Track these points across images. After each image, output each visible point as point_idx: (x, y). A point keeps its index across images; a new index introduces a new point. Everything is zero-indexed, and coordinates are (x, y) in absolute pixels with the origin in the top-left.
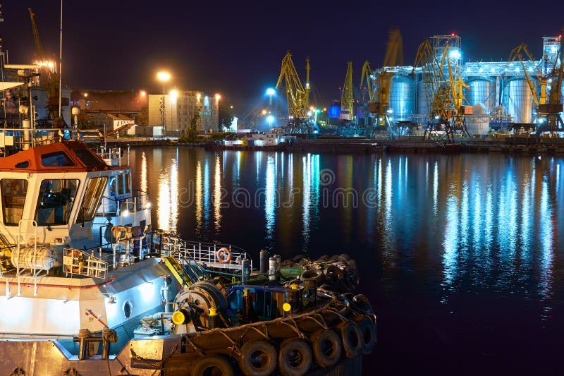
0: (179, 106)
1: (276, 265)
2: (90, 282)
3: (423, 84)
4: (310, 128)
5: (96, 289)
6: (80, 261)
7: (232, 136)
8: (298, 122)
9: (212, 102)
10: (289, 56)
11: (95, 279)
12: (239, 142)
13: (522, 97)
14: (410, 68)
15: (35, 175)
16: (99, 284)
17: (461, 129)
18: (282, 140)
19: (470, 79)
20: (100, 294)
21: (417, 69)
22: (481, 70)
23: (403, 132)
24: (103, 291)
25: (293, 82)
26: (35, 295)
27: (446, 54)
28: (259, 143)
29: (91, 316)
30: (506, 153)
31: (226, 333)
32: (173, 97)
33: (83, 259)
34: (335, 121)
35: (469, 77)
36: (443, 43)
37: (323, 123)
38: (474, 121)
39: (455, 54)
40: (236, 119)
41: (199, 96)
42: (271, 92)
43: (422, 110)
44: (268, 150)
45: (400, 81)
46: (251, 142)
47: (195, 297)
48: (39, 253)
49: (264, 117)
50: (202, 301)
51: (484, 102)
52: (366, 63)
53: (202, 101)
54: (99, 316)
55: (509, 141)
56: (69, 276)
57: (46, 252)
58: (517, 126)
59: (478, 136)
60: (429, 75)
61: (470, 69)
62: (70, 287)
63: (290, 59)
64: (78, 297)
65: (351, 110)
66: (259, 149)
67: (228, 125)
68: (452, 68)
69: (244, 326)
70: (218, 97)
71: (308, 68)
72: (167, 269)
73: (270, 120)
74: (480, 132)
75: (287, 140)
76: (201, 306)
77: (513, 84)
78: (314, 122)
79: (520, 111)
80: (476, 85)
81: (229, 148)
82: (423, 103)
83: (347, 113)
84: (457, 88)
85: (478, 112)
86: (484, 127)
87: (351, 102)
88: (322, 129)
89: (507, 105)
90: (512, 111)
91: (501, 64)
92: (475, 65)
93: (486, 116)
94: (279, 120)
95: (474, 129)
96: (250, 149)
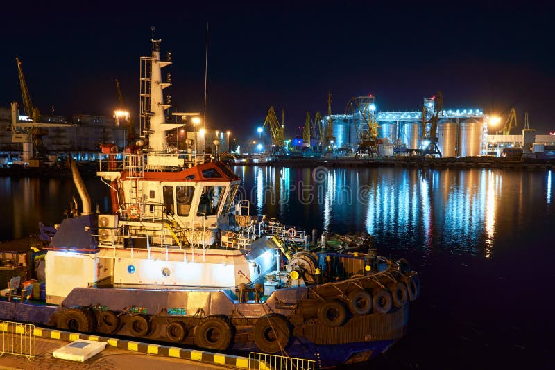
0: (206, 139)
1: (325, 239)
2: (238, 252)
3: (353, 125)
4: (284, 152)
5: (243, 257)
6: (233, 239)
7: (239, 157)
8: (277, 148)
9: (225, 136)
10: (272, 108)
11: (241, 251)
12: (244, 161)
13: (412, 133)
14: (344, 116)
15: (199, 184)
16: (244, 253)
17: (376, 152)
18: (270, 159)
19: (381, 123)
20: (246, 261)
21: (348, 116)
22: (387, 117)
23: (343, 154)
24: (247, 258)
25: (273, 124)
26: (204, 261)
27: (367, 107)
28: (256, 161)
29: (241, 274)
30: (404, 166)
31: (336, 285)
32: (202, 133)
33: (236, 238)
34: (298, 147)
35: (380, 122)
36: (365, 101)
37: (292, 149)
38: (383, 148)
39: (372, 108)
40: (239, 147)
41: (217, 133)
42: (260, 130)
43: (352, 140)
44: (262, 165)
45: (339, 123)
46: (251, 161)
47: (302, 261)
48: (207, 234)
49: (255, 145)
50: (306, 264)
51: (389, 136)
52: (318, 113)
53: (219, 135)
54: (246, 275)
55: (406, 159)
56: (225, 249)
57: (211, 233)
58: (411, 151)
59: (387, 156)
60: (356, 120)
61: (381, 117)
62: (227, 256)
63: (273, 110)
64: (233, 262)
65: (309, 141)
66: (256, 164)
67: (234, 150)
68: (370, 116)
69: (346, 281)
70: (229, 133)
71: (283, 116)
72: (274, 243)
73: (260, 147)
74: (387, 154)
75: (273, 159)
76: (305, 267)
77: (406, 125)
78: (286, 148)
79: (411, 142)
80: (384, 126)
81: (237, 164)
82: (353, 137)
83: (307, 142)
84: (374, 128)
85: (386, 143)
86: (390, 152)
87: (309, 136)
88: (291, 152)
89: (403, 138)
90: (406, 142)
91: (399, 113)
92: (384, 114)
93: (391, 144)
94: (265, 148)
95: (384, 152)
96: (250, 165)
